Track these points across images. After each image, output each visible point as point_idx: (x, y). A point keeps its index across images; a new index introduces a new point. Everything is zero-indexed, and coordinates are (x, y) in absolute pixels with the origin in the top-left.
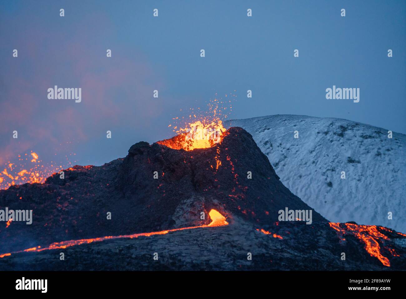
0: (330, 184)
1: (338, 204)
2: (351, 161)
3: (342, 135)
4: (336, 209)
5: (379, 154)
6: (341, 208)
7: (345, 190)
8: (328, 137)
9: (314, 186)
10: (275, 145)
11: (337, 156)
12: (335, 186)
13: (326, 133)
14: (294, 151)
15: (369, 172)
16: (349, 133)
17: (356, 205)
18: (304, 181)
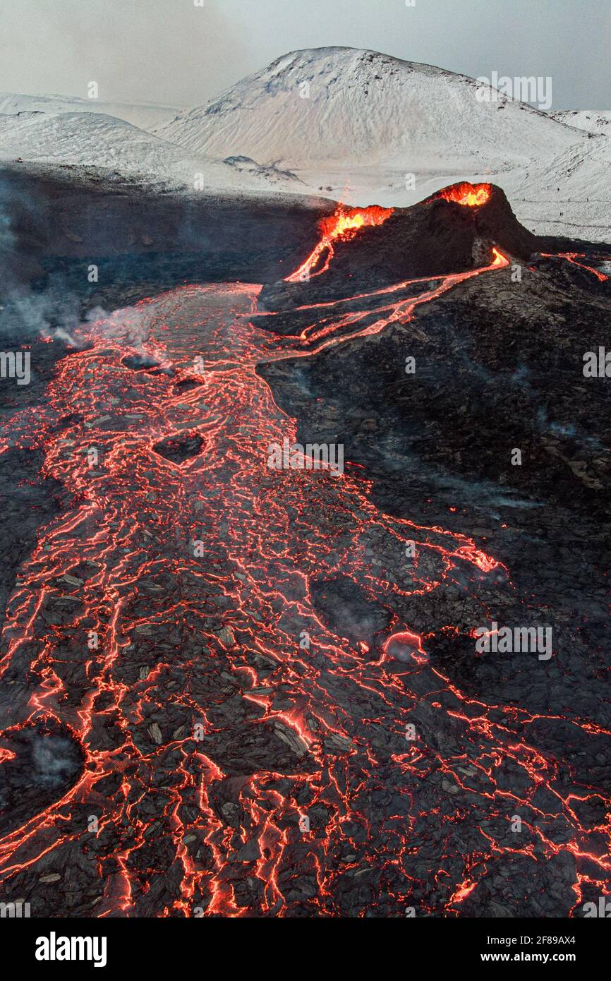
0: (367, 93)
1: (372, 105)
2: (377, 77)
3: (371, 61)
4: (371, 108)
5: (392, 74)
6: (374, 108)
7: (375, 96)
8: (364, 62)
9: (358, 93)
10: (334, 66)
11: (369, 74)
12: (369, 93)
13: (362, 60)
14: (344, 70)
15: (387, 85)
16: (375, 60)
17: (382, 106)
18: (352, 90)
